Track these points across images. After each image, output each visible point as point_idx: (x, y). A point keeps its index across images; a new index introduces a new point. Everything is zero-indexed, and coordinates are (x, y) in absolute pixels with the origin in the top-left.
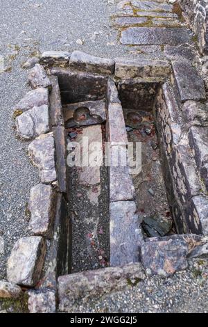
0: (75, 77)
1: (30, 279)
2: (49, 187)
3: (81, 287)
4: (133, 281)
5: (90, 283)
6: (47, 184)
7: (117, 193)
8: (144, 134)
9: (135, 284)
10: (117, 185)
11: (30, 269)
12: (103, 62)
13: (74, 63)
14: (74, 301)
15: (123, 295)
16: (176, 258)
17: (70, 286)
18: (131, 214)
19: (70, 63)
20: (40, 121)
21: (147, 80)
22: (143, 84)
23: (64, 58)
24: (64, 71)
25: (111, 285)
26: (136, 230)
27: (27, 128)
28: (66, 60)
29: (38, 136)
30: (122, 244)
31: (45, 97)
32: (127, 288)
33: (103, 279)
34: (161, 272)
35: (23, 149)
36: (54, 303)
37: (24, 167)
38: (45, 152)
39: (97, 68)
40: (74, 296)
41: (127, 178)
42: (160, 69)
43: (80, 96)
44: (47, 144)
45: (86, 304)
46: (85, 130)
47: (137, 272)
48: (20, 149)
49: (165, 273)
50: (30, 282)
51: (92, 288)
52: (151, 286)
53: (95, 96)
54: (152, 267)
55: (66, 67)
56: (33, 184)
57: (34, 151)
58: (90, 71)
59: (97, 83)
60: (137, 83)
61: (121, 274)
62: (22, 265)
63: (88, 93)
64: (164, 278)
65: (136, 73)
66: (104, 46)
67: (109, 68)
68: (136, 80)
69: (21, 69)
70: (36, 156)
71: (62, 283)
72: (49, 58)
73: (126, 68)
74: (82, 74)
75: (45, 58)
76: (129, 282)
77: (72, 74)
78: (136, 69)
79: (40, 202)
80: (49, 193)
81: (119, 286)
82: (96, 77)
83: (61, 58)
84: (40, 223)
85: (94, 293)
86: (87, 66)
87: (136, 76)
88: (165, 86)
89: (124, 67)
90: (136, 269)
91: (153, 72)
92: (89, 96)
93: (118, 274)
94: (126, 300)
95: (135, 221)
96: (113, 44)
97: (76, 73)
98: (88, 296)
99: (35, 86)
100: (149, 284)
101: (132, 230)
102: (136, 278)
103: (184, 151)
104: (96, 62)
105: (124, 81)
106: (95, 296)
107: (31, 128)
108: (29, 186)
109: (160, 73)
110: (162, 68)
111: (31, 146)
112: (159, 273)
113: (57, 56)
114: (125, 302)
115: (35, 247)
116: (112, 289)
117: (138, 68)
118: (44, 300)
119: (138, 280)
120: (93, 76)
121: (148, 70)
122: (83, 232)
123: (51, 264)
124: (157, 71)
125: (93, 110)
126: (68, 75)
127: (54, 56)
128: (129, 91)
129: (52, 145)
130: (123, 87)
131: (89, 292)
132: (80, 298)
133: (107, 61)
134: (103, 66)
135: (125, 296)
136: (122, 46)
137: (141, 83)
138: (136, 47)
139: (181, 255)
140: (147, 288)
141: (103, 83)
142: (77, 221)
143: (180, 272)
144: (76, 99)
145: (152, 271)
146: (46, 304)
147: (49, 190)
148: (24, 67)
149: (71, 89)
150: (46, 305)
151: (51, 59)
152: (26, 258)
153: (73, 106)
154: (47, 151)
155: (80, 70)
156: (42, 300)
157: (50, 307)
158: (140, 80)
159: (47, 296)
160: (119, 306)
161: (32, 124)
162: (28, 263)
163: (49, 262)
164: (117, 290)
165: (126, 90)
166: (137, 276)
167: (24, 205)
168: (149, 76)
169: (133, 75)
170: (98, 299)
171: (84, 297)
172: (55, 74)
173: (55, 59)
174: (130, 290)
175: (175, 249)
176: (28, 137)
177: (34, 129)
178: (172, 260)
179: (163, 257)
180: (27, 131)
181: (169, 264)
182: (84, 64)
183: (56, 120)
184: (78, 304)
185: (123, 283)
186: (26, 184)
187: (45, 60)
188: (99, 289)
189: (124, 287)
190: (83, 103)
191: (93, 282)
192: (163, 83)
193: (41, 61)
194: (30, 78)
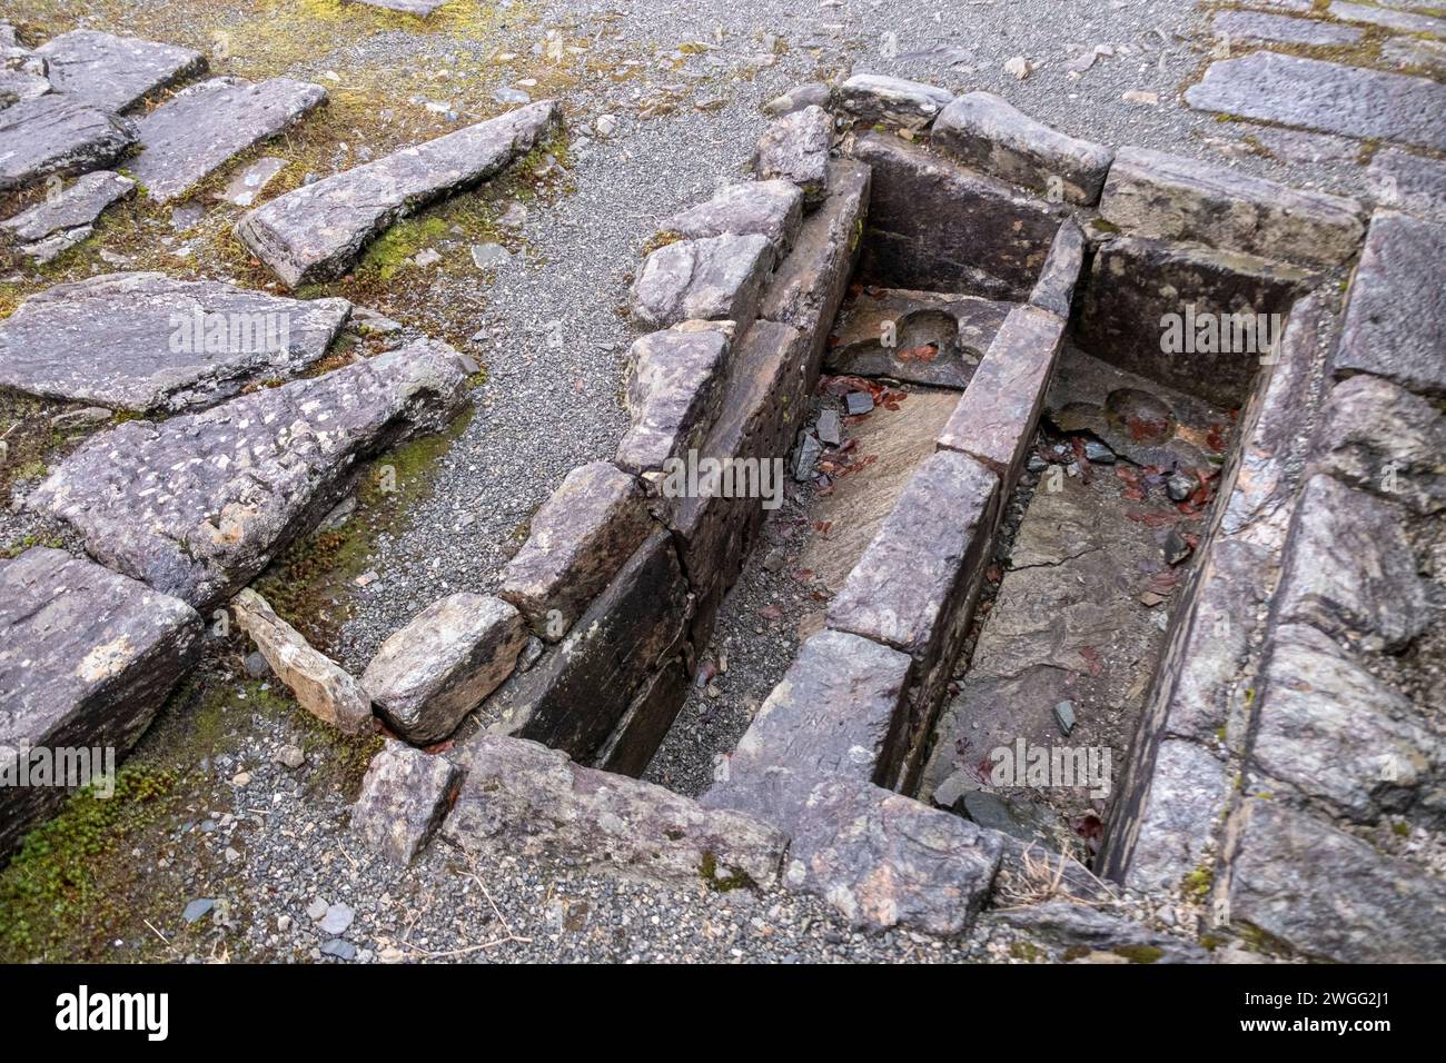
0: (937, 183)
1: (413, 703)
2: (627, 479)
3: (537, 792)
4: (721, 873)
5: (572, 795)
6: (625, 468)
7: (862, 602)
8: (1156, 493)
9: (722, 886)
10: (878, 578)
11: (428, 677)
12: (1060, 150)
13: (951, 132)
14: (497, 825)
15: (663, 897)
16: (923, 876)
17: (507, 768)
18: (867, 690)
19: (935, 128)
20: (715, 278)
21: (1230, 259)
22: (1209, 274)
23: (917, 106)
24: (903, 154)
25: (640, 843)
26: (857, 749)
27: (662, 287)
28: (926, 115)
29: (684, 319)
30: (776, 769)
31: (775, 210)
32: (690, 884)
33: (622, 811)
34: (839, 894)
35: (618, 350)
36: (436, 796)
37: (590, 400)
38: (672, 371)
39: (1031, 168)
40: (505, 808)
41: (927, 571)
42: (1308, 229)
43: (942, 266)
44: (695, 350)
45: (529, 859)
46: (913, 399)
47: (751, 850)
48: (610, 346)
49: (853, 905)
50: (406, 713)
51: (570, 815)
52: (776, 921)
53: (999, 282)
54: (816, 862)
55: (917, 139)
56: (588, 458)
57: (644, 360)
58: (1004, 176)
59: (1018, 226)
60: (1181, 265)
61: (691, 825)
62: (417, 658)
63: (975, 262)
64: (838, 924)
65: (1192, 222)
66: (1107, 99)
67: (1079, 178)
68: (1177, 251)
69: (754, 115)
70: (642, 379)
71: (488, 747)
72: (867, 94)
73: (1148, 193)
74: (966, 179)
75: (851, 94)
76: (708, 869)
77: (931, 169)
78: (1194, 207)
79: (575, 510)
80: (615, 495)
81: (665, 860)
82: (1018, 201)
83: (909, 105)
84: (535, 569)
85: (572, 837)
86: (996, 154)
87: (1187, 235)
88: (1303, 304)
89: (1139, 184)
90: (752, 836)
91: (1273, 235)
92: (979, 275)
93: (679, 821)
94: (664, 915)
95: (870, 718)
96: (1150, 98)
97: (946, 170)
98: (550, 836)
99: (766, 171)
100: (774, 912)
101: (840, 742)
102: (737, 870)
103: (1238, 564)
104: (1033, 145)
105: (1122, 242)
106: (569, 849)
107: (672, 291)
108: (571, 459)
109: (1303, 247)
110: (1316, 226)
111: (642, 343)
112: (831, 897)
113: (892, 95)
114: (655, 920)
115: (481, 625)
116: (636, 859)
117: (1205, 202)
118: (415, 771)
119: (743, 880)
120: (1006, 194)
121: (1249, 220)
122: (713, 737)
123: (508, 714)
124: (1288, 236)
125: (974, 330)
126: (912, 169)
127: (885, 92)
128: (1142, 291)
129: (709, 359)
130: (1117, 268)
131: (559, 824)
132: (521, 831)
133: (1083, 150)
134: (1057, 166)
135: (665, 903)
136: (1185, 114)
137: (1196, 268)
138: (1244, 126)
139: (949, 877)
140: (758, 922)
141: (1039, 232)
142: (713, 691)
143: (915, 936)
144: (923, 273)
145: (808, 879)
146: (410, 788)
147: (620, 486)
148: (769, 111)
149: (912, 231)
150: (412, 789)
151: (871, 101)
152: (438, 646)
153: (906, 300)
154: (680, 371)
155: (966, 165)
156: (408, 769)
157: (419, 801)
158: (1197, 254)
159: (428, 765)
160: (626, 920)
161: (684, 281)
162: (432, 660)
163: (507, 705)
164: (652, 872)
165: (1126, 280)
166: (746, 862)
167: (526, 505)
168: (1250, 248)
169: (1176, 227)
170: (575, 866)
171: (536, 833)
172: (867, 158)
173: (886, 103)
174: (694, 895)
175: (940, 844)
176: (650, 317)
177: (680, 296)
178: (906, 879)
179: (876, 851)
180: (657, 296)
181: (887, 884)
182: (987, 144)
183: (784, 303)
184: (507, 847)
185: (683, 858)
186: (566, 451)
187: (850, 103)
188: (594, 832)
189: (681, 876)
190: (947, 297)
191: (584, 799)
192: (1305, 292)
193: (833, 102)
194: (763, 143)
